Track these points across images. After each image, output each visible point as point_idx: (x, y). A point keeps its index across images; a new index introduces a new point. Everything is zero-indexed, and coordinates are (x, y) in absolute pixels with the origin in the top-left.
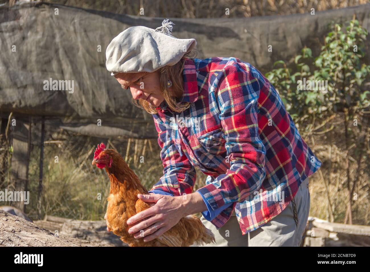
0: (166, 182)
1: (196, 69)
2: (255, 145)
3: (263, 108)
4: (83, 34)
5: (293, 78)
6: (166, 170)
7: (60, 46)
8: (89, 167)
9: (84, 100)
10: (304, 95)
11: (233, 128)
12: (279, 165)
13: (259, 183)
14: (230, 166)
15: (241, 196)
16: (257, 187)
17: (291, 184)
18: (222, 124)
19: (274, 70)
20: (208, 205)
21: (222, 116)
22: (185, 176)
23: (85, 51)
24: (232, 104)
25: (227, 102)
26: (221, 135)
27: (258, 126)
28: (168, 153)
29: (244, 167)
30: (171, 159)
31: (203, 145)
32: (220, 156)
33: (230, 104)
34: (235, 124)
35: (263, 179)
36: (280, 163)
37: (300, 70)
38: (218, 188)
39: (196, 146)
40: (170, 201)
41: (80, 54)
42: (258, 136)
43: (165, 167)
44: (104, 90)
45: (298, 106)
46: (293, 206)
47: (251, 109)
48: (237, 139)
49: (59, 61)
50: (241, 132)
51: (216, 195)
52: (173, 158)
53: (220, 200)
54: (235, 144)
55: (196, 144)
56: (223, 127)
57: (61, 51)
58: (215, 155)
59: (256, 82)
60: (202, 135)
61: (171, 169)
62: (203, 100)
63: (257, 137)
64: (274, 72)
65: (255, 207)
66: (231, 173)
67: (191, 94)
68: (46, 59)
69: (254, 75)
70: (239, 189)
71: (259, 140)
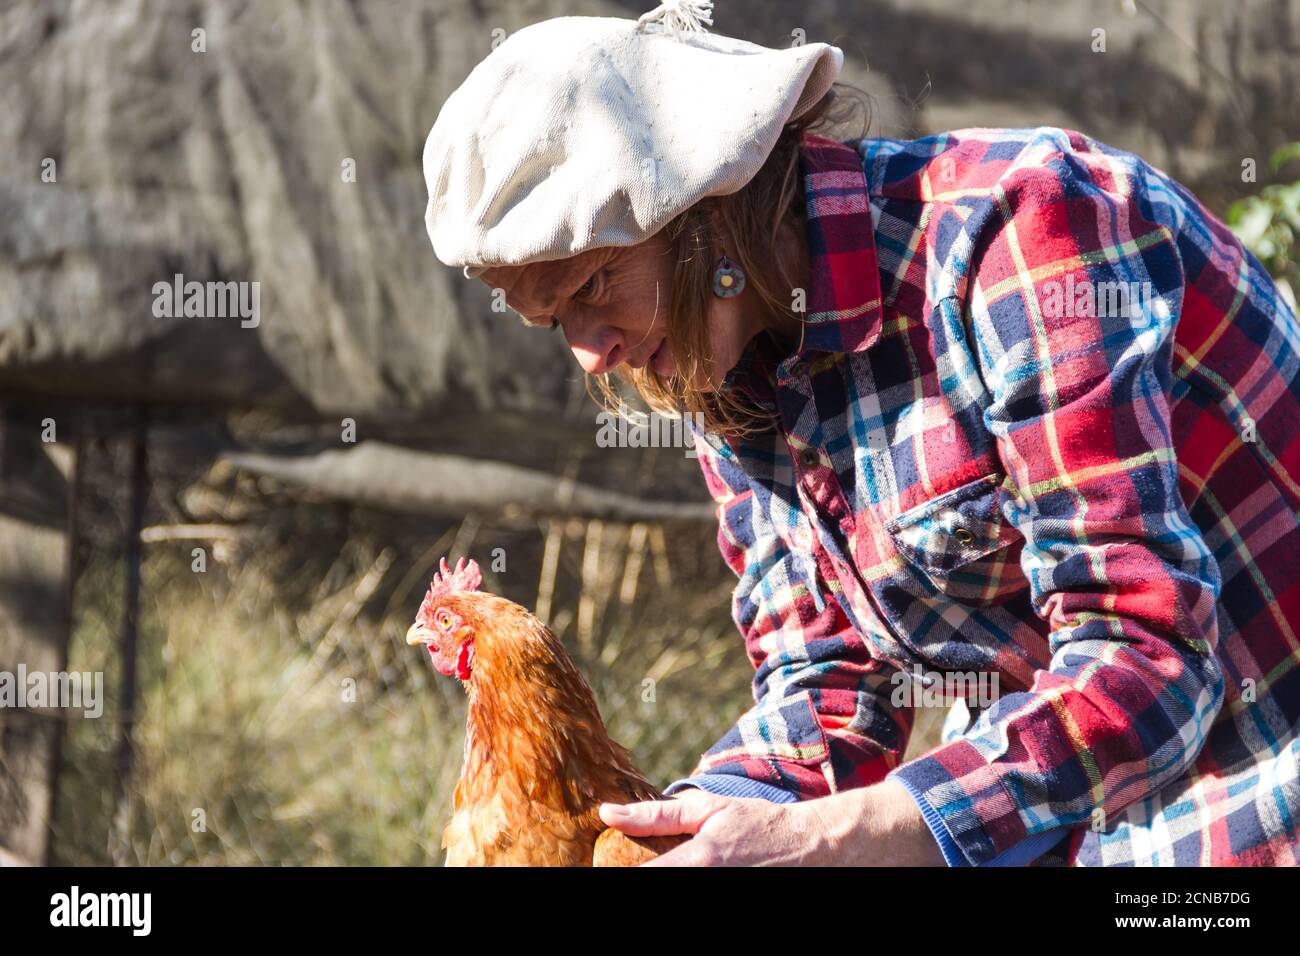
0: (764, 734)
1: (867, 190)
2: (1166, 549)
3: (1206, 372)
6: (762, 679)
11: (1052, 473)
12: (1287, 651)
13: (1192, 734)
14: (1049, 657)
15: (1108, 798)
16: (1182, 751)
18: (1002, 456)
20: (947, 840)
21: (1001, 418)
22: (856, 700)
23: (345, 90)
24: (1044, 354)
25: (1019, 349)
26: (995, 506)
27: (1174, 458)
28: (768, 597)
29: (1119, 654)
30: (786, 626)
31: (914, 560)
32: (1000, 611)
33: (1031, 356)
34: (1063, 456)
35: (1212, 716)
36: (1292, 642)
38: (996, 761)
39: (879, 562)
40: (765, 821)
42: (1177, 507)
43: (758, 665)
47: (1138, 378)
48: (1078, 524)
49: (220, 138)
50: (1095, 493)
51: (984, 793)
52: (794, 619)
53: (1006, 817)
54: (1070, 551)
55: (881, 554)
56: (1008, 470)
57: (230, 92)
58: (974, 605)
59: (1165, 245)
60: (904, 509)
61: (790, 672)
62: (907, 341)
63: (1174, 515)
65: (1175, 856)
66: (1055, 685)
67: (846, 314)
68: (157, 125)
69: (1156, 211)
70: (1097, 763)
71: (1184, 528)
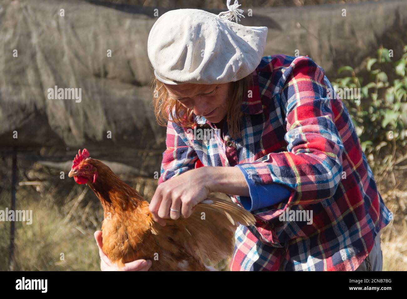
4: (70, 31)
5: (365, 90)
7: (37, 49)
8: (80, 217)
9: (72, 124)
10: (380, 114)
12: (348, 208)
17: (363, 235)
19: (338, 80)
23: (72, 55)
36: (350, 205)
37: (374, 79)
41: (66, 59)
44: (100, 110)
45: (373, 131)
46: (367, 267)
49: (36, 70)
57: (39, 57)
60: (256, 159)
64: (339, 83)
65: (315, 268)
68: (18, 67)
